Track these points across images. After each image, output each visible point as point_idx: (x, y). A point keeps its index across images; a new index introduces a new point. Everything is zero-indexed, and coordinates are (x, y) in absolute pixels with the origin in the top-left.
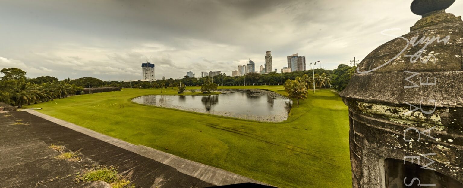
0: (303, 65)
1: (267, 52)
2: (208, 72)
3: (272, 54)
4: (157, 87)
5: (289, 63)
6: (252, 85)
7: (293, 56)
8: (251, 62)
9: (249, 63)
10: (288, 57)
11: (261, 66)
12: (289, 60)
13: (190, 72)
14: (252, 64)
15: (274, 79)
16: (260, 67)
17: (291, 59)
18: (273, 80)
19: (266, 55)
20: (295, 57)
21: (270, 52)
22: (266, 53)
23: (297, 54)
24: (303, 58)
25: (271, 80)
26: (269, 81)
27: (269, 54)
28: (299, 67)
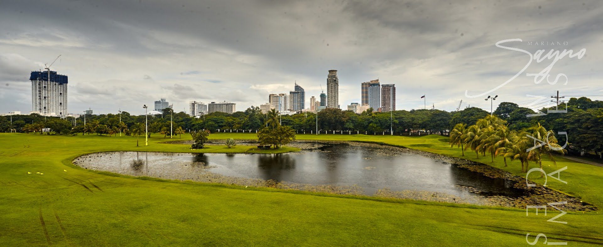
0: (391, 100)
1: (330, 71)
2: (207, 103)
3: (338, 75)
4: (101, 133)
5: (364, 95)
6: (330, 133)
7: (371, 83)
8: (297, 87)
9: (293, 90)
10: (363, 84)
11: (313, 97)
12: (364, 90)
13: (162, 100)
14: (299, 92)
15: (376, 123)
16: (311, 99)
17: (369, 90)
18: (375, 125)
19: (329, 76)
20: (374, 85)
21: (336, 71)
22: (328, 73)
23: (378, 80)
24: (391, 88)
25: (371, 124)
26: (367, 126)
27: (335, 76)
28: (384, 104)
